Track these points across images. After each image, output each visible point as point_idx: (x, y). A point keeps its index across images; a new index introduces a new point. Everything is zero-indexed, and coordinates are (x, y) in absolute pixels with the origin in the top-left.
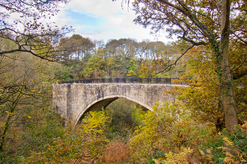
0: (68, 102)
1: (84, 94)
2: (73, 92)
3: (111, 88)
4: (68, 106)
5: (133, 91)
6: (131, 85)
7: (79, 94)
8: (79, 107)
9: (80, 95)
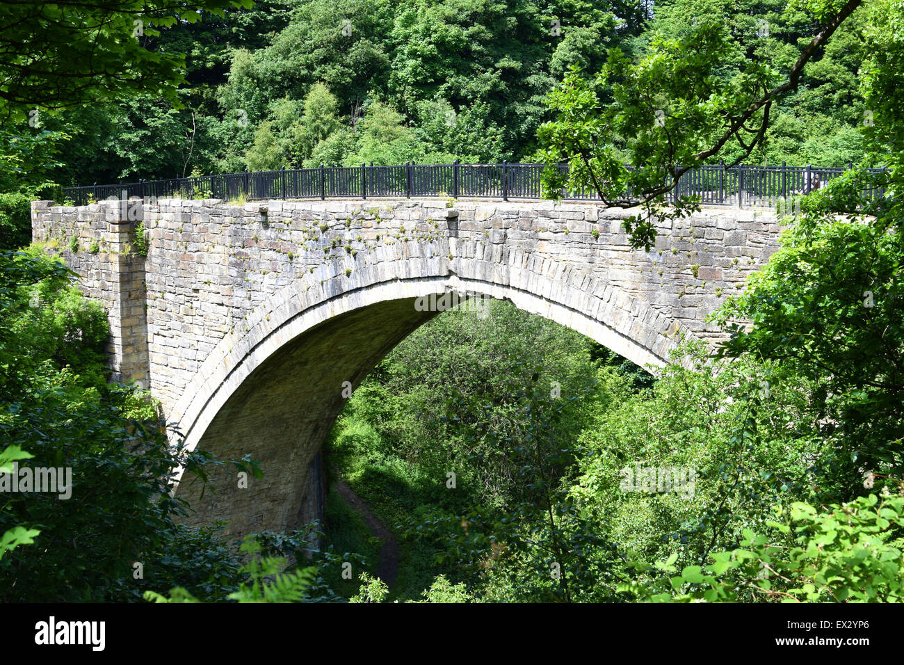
0: (128, 322)
1: (234, 272)
2: (162, 255)
3: (408, 235)
4: (129, 350)
5: (555, 252)
6: (545, 214)
7: (199, 267)
8: (200, 356)
9: (204, 278)
